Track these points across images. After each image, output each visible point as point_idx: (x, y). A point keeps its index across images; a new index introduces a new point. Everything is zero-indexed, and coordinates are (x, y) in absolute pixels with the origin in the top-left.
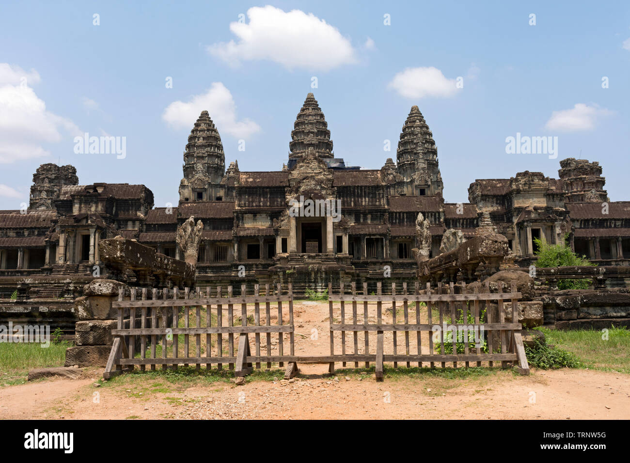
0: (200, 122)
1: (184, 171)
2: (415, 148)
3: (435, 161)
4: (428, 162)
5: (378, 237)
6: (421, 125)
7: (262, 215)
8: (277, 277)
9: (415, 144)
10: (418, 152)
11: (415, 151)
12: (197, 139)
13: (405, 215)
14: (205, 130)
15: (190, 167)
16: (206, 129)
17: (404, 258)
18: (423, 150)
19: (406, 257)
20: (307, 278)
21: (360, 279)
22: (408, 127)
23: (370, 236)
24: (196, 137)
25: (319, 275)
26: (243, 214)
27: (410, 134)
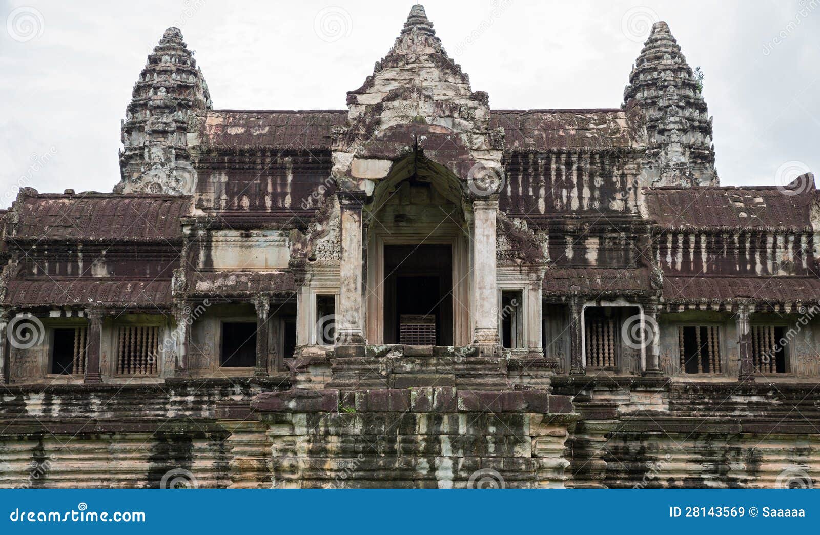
0: (160, 53)
1: (123, 164)
2: (661, 118)
3: (707, 148)
4: (692, 153)
5: (623, 303)
6: (676, 67)
7: (268, 232)
8: (285, 431)
9: (660, 109)
10: (668, 127)
11: (661, 126)
12: (152, 90)
13: (703, 238)
14: (171, 72)
15: (136, 155)
16: (174, 68)
17: (701, 373)
18: (680, 122)
19: (706, 370)
20: (399, 438)
21: (588, 441)
22: (644, 71)
23: (598, 302)
24: (150, 86)
25: (445, 427)
26: (209, 230)
27: (648, 85)
